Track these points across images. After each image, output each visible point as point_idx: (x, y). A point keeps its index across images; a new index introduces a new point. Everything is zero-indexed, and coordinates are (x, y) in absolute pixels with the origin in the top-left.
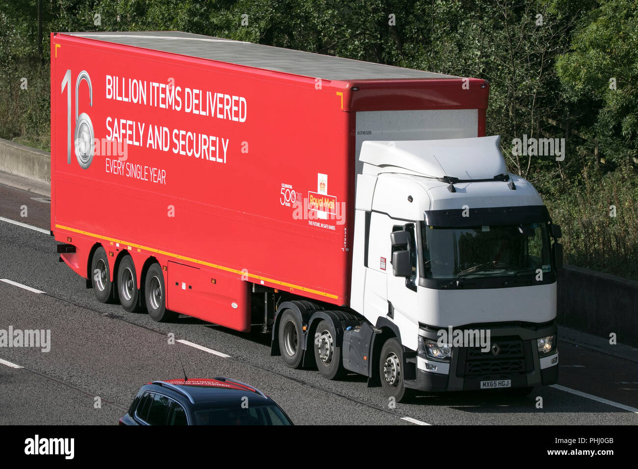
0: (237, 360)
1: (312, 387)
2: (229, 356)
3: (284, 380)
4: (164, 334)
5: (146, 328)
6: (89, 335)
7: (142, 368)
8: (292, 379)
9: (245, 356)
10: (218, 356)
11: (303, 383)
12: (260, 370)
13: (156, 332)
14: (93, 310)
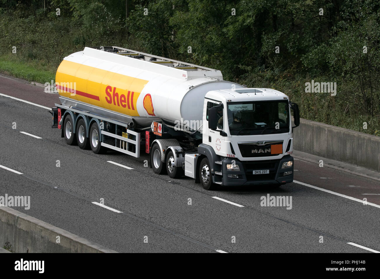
0: (248, 209)
1: (293, 224)
2: (243, 206)
3: (276, 220)
4: (204, 193)
5: (194, 190)
6: (160, 193)
7: (192, 213)
8: (281, 220)
9: (253, 207)
10: (237, 206)
11: (288, 222)
12: (262, 214)
13: (200, 192)
14: (162, 179)
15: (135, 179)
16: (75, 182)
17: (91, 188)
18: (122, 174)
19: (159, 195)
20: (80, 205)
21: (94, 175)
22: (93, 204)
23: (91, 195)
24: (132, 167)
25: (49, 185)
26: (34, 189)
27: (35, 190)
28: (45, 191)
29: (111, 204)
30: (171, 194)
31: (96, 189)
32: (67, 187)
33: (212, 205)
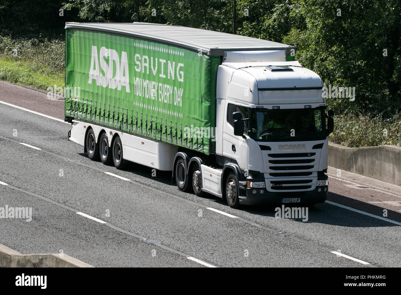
15: (239, 230)
16: (167, 233)
17: (186, 240)
18: (224, 224)
19: (267, 249)
20: (173, 260)
21: (190, 225)
22: (188, 260)
23: (187, 248)
24: (236, 215)
25: (136, 237)
26: (119, 241)
27: (121, 242)
28: (132, 245)
29: (210, 259)
30: (282, 248)
31: (192, 241)
32: (158, 239)
33: (330, 262)
